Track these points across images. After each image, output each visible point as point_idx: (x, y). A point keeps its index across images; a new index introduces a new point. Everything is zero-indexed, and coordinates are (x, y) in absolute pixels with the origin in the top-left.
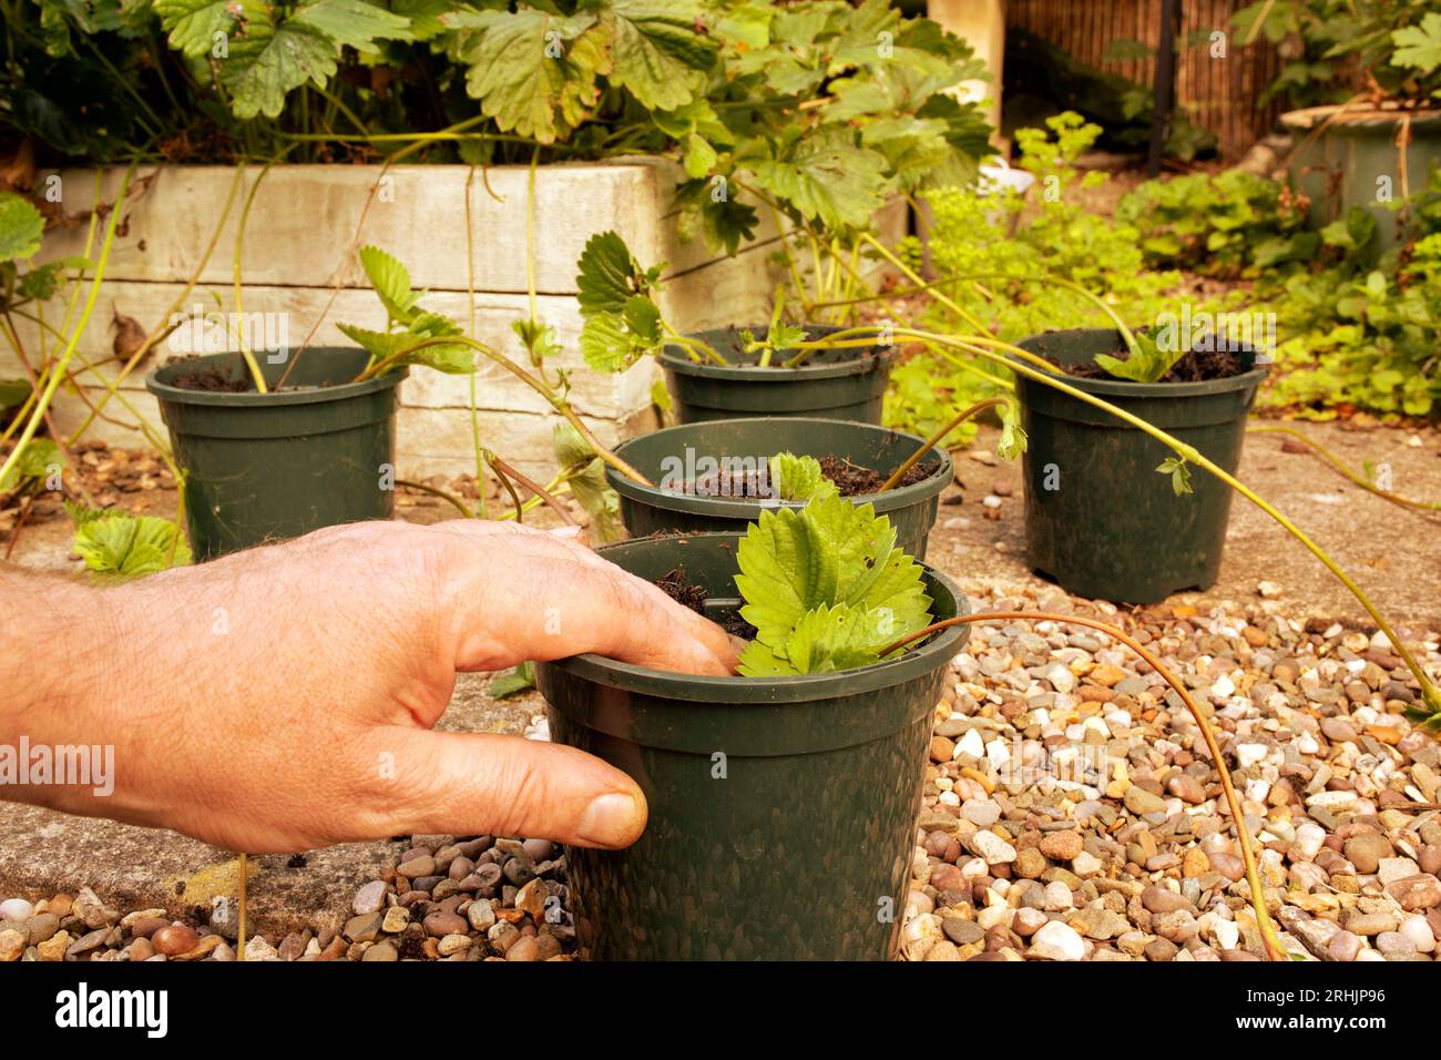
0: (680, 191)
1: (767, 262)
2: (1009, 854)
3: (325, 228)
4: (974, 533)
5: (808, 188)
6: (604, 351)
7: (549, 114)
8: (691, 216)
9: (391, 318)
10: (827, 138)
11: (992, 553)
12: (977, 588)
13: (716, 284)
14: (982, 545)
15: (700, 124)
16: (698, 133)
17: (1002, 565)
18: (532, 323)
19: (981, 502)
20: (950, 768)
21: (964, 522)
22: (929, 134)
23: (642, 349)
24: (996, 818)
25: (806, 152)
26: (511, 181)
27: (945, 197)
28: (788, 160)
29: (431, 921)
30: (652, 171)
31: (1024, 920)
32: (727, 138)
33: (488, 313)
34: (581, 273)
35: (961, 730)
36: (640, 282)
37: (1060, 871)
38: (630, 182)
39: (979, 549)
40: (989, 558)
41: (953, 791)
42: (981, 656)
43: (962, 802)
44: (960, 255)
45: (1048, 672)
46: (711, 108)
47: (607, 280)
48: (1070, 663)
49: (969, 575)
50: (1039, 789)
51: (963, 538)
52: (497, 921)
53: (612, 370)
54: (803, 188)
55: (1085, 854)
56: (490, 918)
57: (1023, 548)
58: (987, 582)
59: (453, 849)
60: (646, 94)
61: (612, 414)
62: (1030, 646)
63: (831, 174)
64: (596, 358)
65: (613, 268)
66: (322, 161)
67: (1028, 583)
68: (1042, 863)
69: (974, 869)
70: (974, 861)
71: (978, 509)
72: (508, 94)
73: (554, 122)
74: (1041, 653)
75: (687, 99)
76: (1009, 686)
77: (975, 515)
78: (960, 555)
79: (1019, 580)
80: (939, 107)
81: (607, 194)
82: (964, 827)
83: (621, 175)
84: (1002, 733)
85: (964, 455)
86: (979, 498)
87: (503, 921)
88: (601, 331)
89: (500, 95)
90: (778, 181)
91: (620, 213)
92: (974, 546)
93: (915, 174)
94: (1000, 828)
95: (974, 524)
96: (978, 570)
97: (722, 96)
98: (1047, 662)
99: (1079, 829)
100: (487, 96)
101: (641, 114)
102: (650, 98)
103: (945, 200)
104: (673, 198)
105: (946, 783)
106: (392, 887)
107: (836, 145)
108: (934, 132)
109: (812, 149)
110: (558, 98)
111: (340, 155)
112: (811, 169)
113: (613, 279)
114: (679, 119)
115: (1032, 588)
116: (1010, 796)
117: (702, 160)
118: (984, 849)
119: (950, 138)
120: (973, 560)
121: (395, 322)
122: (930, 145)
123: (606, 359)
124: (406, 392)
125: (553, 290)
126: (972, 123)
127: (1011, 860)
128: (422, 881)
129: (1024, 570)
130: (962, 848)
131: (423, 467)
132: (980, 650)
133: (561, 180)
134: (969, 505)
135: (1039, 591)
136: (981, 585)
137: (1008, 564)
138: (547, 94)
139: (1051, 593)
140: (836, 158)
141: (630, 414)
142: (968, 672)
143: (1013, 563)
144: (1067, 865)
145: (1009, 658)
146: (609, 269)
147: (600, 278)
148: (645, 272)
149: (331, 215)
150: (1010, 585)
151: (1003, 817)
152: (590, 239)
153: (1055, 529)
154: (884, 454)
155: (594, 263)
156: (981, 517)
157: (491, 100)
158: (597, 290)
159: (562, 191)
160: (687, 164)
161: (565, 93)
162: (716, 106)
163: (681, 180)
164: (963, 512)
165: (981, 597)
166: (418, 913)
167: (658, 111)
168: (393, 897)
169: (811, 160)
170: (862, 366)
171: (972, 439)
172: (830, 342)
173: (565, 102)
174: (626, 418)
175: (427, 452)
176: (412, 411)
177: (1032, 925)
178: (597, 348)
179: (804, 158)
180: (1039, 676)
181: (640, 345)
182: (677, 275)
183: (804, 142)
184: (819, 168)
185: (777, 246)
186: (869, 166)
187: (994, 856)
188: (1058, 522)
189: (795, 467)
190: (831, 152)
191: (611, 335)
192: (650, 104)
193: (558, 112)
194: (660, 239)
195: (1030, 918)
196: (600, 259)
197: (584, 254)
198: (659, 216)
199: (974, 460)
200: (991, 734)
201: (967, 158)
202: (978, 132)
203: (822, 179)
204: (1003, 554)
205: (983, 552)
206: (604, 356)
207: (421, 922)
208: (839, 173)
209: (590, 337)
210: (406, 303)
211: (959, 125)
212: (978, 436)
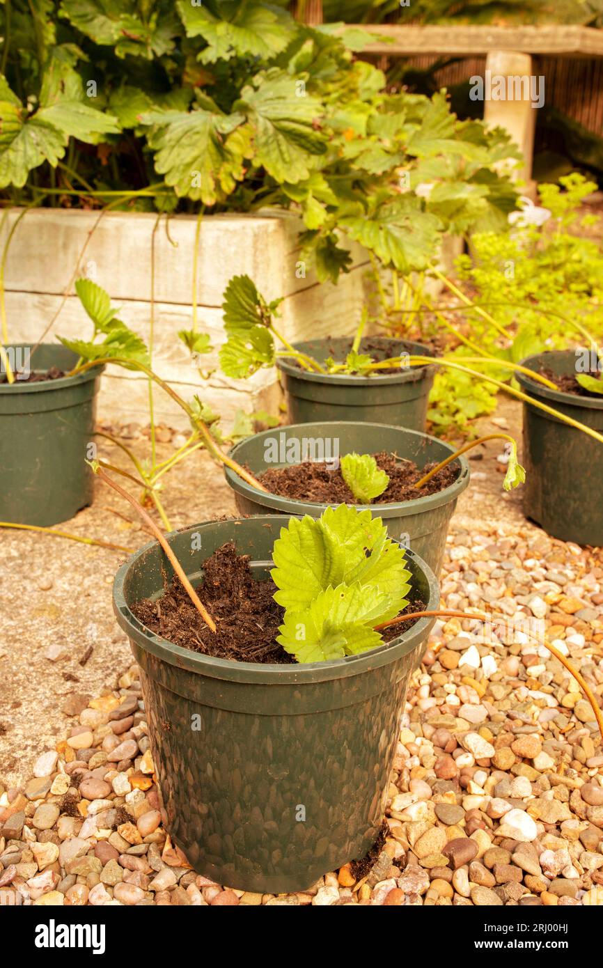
0: (302, 237)
1: (363, 277)
2: (489, 752)
3: (61, 255)
4: (489, 483)
5: (386, 240)
6: (236, 362)
7: (212, 184)
8: (308, 255)
9: (96, 328)
10: (402, 204)
11: (500, 500)
12: (487, 529)
13: (326, 295)
14: (493, 494)
15: (314, 191)
16: (314, 197)
17: (506, 511)
18: (192, 332)
19: (496, 458)
20: (455, 675)
21: (482, 476)
22: (474, 196)
23: (261, 363)
24: (483, 718)
25: (387, 213)
26: (184, 228)
27: (484, 239)
28: (374, 218)
29: (84, 787)
30: (283, 223)
31: (495, 808)
32: (334, 201)
33: (168, 317)
34: (226, 301)
35: (465, 646)
36: (264, 310)
37: (525, 766)
38: (266, 231)
39: (491, 497)
40: (497, 504)
41: (456, 694)
42: (485, 585)
43: (462, 703)
44: (492, 280)
45: (530, 601)
46: (325, 179)
47: (243, 307)
48: (546, 594)
49: (482, 518)
50: (516, 696)
51: (481, 487)
52: (132, 788)
53: (240, 377)
54: (382, 240)
55: (543, 754)
56: (128, 788)
57: (521, 497)
58: (494, 524)
59: (106, 728)
60: (277, 172)
61: (249, 389)
62: (518, 578)
63: (403, 230)
64: (229, 367)
65: (247, 299)
66: (63, 206)
67: (522, 527)
68: (513, 758)
69: (464, 760)
70: (464, 755)
71: (492, 464)
72: (184, 171)
73: (215, 190)
74: (526, 584)
75: (305, 175)
76: (502, 611)
77: (490, 469)
78: (477, 501)
79: (516, 523)
80: (484, 176)
81: (249, 241)
82: (461, 725)
83: (259, 227)
84: (494, 649)
85: (487, 420)
86: (494, 456)
87: (136, 790)
88: (234, 348)
89: (177, 170)
90: (366, 235)
91: (258, 253)
92: (487, 494)
93: (464, 223)
94: (485, 730)
95: (490, 476)
96: (488, 513)
97: (333, 170)
98: (530, 592)
99: (541, 731)
100: (169, 172)
101: (275, 186)
102: (279, 173)
103: (483, 241)
104: (297, 241)
105: (450, 688)
106: (62, 755)
107: (408, 210)
108: (477, 196)
109: (391, 211)
110: (218, 173)
111: (76, 203)
112: (390, 226)
113: (247, 307)
114: (300, 188)
115: (524, 531)
116: (495, 700)
117: (316, 216)
118: (472, 747)
119: (488, 198)
120: (486, 506)
121: (99, 331)
122: (475, 205)
123: (236, 369)
124: (104, 382)
125: (212, 304)
126: (505, 190)
127: (491, 756)
128: (83, 754)
129: (520, 515)
130: (458, 743)
131: (124, 416)
132: (484, 580)
133: (218, 229)
134: (488, 460)
135: (529, 533)
136: (489, 526)
137: (510, 510)
138: (209, 170)
139: (537, 535)
140: (407, 218)
141: (262, 388)
142: (474, 598)
143: (513, 509)
144: (530, 762)
145: (503, 588)
146: (245, 300)
147: (238, 305)
148: (268, 304)
149: (65, 246)
150: (509, 527)
151: (489, 718)
152: (232, 279)
153: (543, 485)
154: (420, 452)
155: (235, 296)
156: (495, 470)
157: (171, 175)
158: (237, 313)
159: (218, 238)
160: (305, 219)
161: (222, 170)
162: (328, 177)
163: (302, 229)
164: (484, 466)
165: (489, 536)
166: (76, 780)
167: (286, 184)
168: (61, 765)
169: (389, 219)
170: (414, 376)
171: (494, 410)
172: (391, 363)
173: (222, 176)
174: (258, 391)
175: (126, 407)
176: (117, 380)
177: (500, 812)
178: (230, 360)
179: (386, 217)
180: (523, 603)
181: (260, 360)
182: (298, 292)
183: (386, 206)
184: (395, 225)
185: (368, 267)
186: (430, 225)
187: (479, 754)
188: (545, 481)
189: (358, 465)
190: (405, 214)
191: (240, 351)
192: (280, 179)
193: (218, 183)
194: (287, 268)
195: (500, 806)
196: (238, 292)
197: (228, 289)
198: (286, 253)
199: (494, 424)
200: (486, 650)
201: (500, 213)
202: (510, 196)
203: (397, 233)
204: (507, 501)
205: (493, 500)
206: (235, 366)
207: (77, 788)
208: (408, 230)
209: (228, 353)
210: (105, 319)
211: (497, 190)
212: (497, 408)
